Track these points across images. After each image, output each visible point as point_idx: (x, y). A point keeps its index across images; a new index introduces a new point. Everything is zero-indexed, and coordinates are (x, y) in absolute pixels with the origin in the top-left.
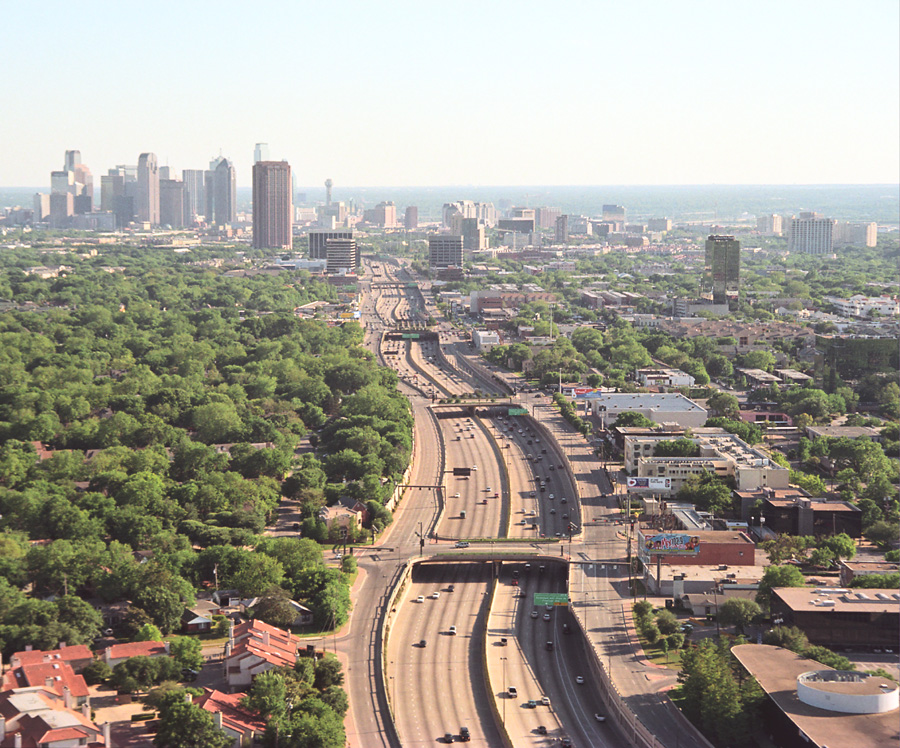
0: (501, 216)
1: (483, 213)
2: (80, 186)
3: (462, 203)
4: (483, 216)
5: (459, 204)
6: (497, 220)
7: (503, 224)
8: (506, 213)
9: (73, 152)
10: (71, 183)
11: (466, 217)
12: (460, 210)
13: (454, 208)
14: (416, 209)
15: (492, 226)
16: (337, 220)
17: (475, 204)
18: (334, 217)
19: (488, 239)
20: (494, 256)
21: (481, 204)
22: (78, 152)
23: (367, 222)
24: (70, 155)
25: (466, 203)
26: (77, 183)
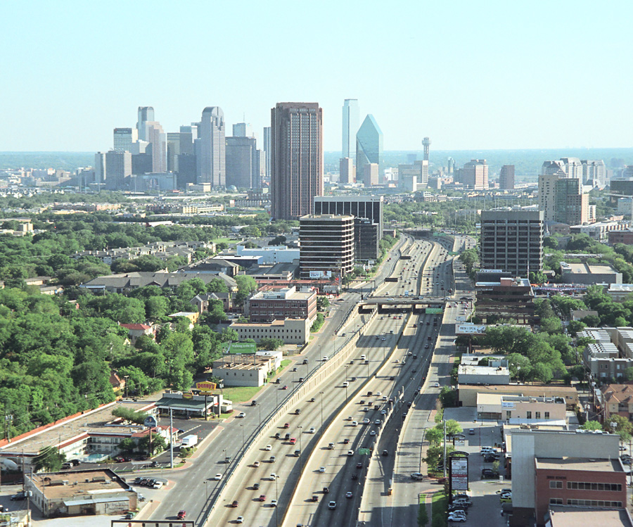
0: (613, 176)
1: (592, 173)
2: (143, 145)
3: (566, 161)
4: (592, 176)
5: (562, 162)
6: (609, 180)
7: (615, 185)
8: (619, 173)
9: (145, 109)
10: (134, 141)
11: (570, 177)
12: (564, 169)
13: (556, 166)
14: (512, 167)
15: (602, 187)
16: (419, 180)
17: (582, 162)
18: (415, 178)
19: (594, 207)
20: (603, 235)
21: (589, 162)
22: (152, 108)
23: (457, 183)
24: (143, 112)
25: (571, 161)
26: (140, 141)
